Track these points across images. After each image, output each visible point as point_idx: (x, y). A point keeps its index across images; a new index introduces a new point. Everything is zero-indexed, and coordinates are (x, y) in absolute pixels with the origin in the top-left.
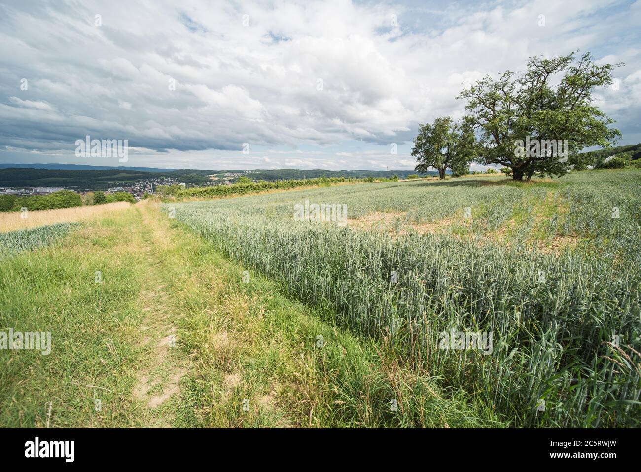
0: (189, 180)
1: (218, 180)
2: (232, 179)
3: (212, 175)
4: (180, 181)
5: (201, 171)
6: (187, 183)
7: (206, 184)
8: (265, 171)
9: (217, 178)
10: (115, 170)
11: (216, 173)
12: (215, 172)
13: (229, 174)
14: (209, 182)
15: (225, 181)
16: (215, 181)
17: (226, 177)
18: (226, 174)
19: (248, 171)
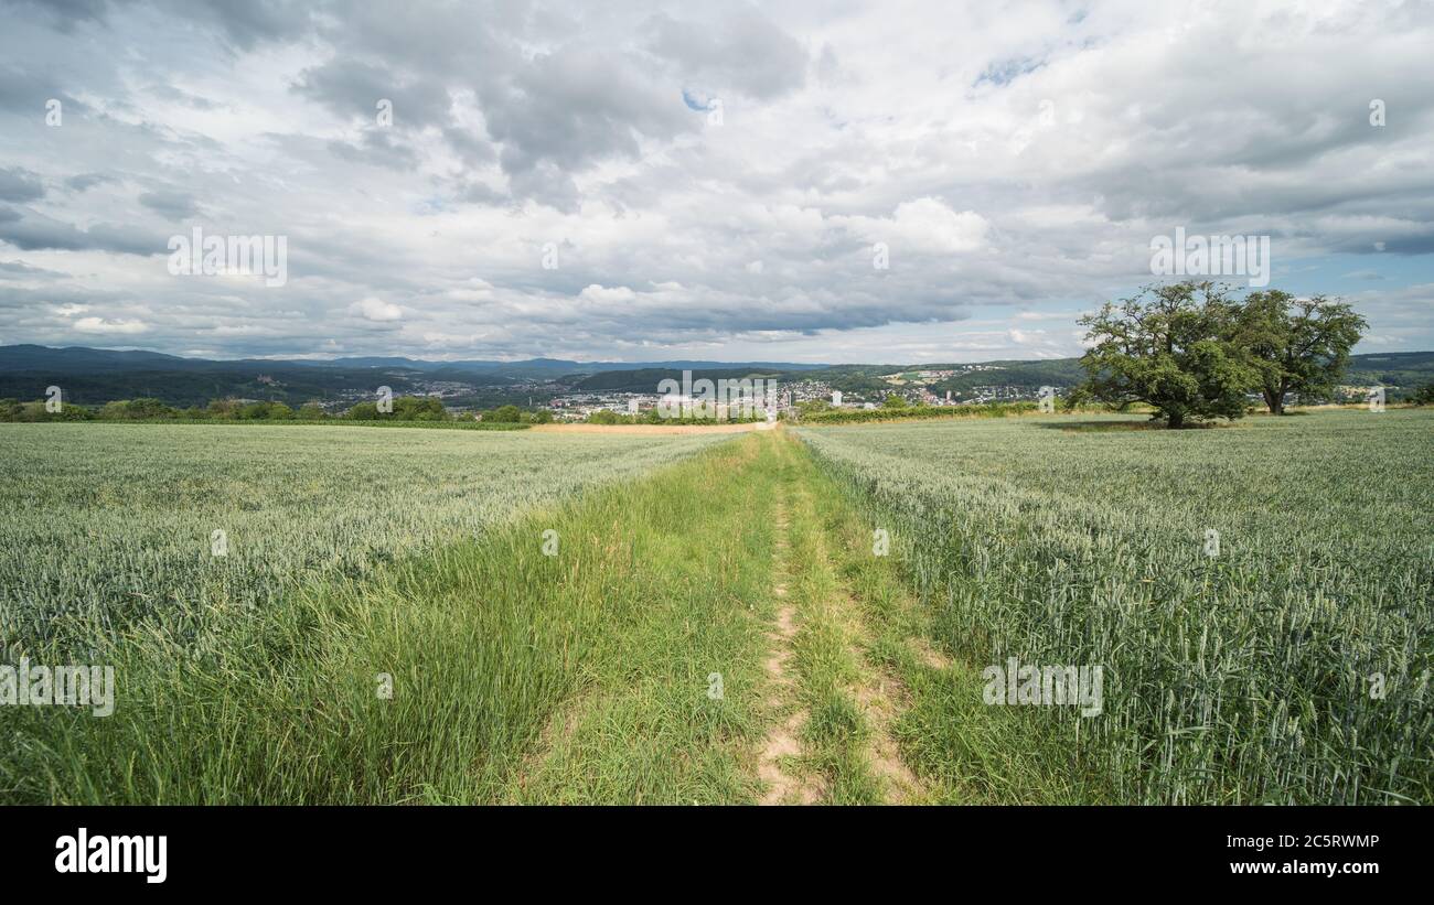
0: (849, 386)
1: (903, 387)
2: (933, 383)
3: (892, 376)
4: (835, 388)
5: (873, 368)
6: (844, 392)
7: (879, 393)
8: (1018, 363)
9: (902, 383)
10: (744, 370)
11: (901, 371)
12: (899, 369)
13: (927, 373)
14: (885, 389)
15: (917, 387)
16: (896, 387)
17: (921, 379)
18: (923, 374)
19: (974, 365)
